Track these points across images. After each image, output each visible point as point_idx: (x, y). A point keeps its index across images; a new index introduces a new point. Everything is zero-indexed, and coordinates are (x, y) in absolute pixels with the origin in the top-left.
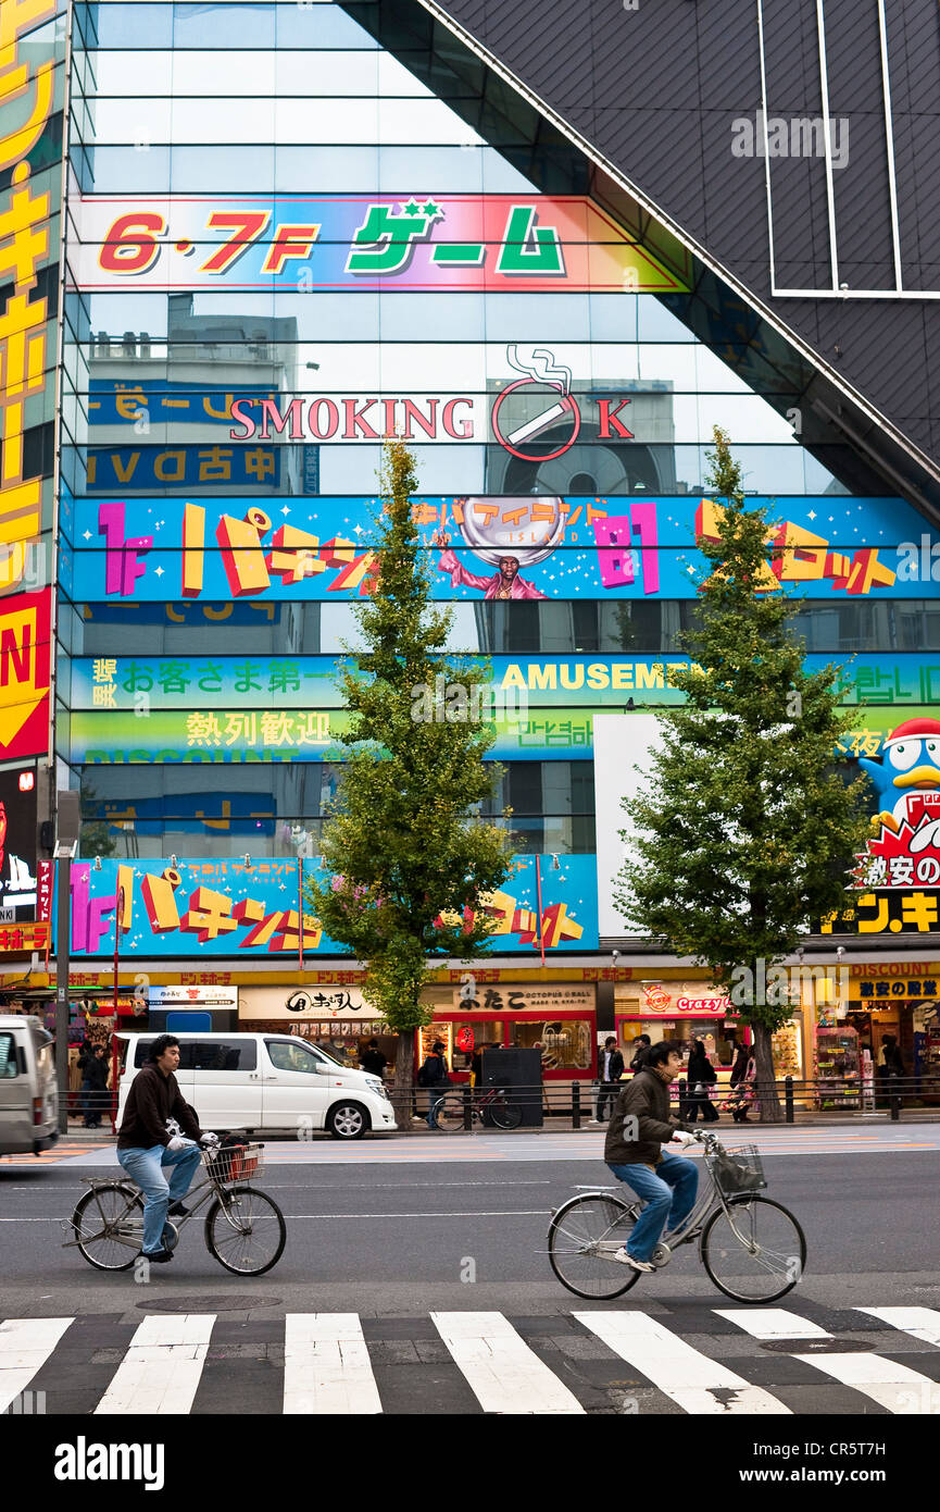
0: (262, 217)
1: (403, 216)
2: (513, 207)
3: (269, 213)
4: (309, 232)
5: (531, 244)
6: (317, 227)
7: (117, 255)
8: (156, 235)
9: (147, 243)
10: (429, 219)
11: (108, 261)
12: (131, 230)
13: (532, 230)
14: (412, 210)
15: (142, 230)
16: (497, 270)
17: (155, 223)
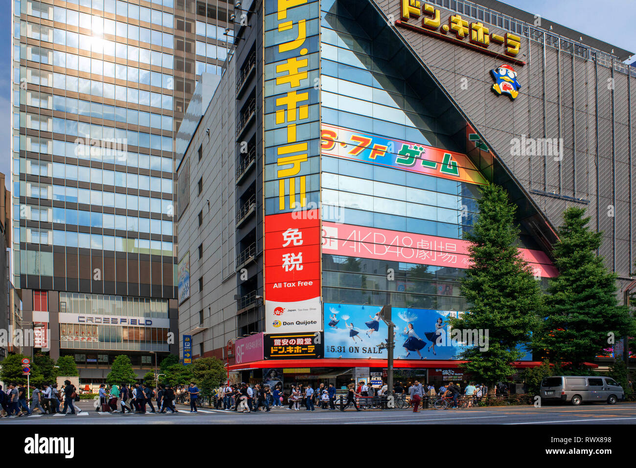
0: (369, 140)
1: (413, 149)
2: (445, 153)
3: (371, 140)
4: (384, 148)
5: (450, 165)
6: (386, 147)
8: (333, 138)
9: (331, 141)
10: (421, 152)
12: (325, 135)
13: (450, 161)
14: (416, 148)
15: (329, 136)
16: (440, 171)
17: (333, 134)
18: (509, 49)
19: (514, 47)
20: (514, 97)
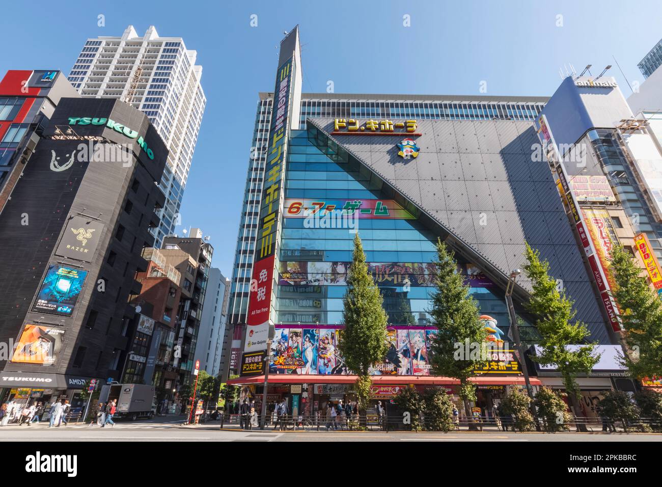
0: (323, 204)
1: (354, 203)
2: (377, 202)
3: (325, 203)
4: (333, 206)
5: (381, 209)
6: (335, 205)
7: (292, 210)
8: (300, 207)
9: (298, 208)
10: (359, 204)
11: (290, 212)
12: (295, 206)
13: (381, 207)
14: (356, 202)
15: (297, 205)
16: (374, 214)
17: (300, 204)
18: (409, 129)
19: (412, 127)
20: (415, 156)
